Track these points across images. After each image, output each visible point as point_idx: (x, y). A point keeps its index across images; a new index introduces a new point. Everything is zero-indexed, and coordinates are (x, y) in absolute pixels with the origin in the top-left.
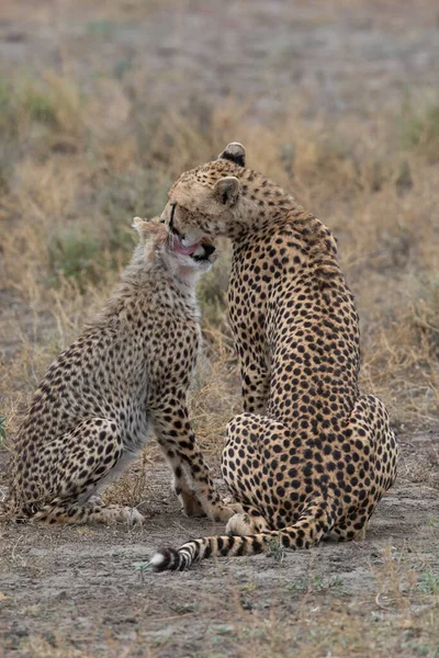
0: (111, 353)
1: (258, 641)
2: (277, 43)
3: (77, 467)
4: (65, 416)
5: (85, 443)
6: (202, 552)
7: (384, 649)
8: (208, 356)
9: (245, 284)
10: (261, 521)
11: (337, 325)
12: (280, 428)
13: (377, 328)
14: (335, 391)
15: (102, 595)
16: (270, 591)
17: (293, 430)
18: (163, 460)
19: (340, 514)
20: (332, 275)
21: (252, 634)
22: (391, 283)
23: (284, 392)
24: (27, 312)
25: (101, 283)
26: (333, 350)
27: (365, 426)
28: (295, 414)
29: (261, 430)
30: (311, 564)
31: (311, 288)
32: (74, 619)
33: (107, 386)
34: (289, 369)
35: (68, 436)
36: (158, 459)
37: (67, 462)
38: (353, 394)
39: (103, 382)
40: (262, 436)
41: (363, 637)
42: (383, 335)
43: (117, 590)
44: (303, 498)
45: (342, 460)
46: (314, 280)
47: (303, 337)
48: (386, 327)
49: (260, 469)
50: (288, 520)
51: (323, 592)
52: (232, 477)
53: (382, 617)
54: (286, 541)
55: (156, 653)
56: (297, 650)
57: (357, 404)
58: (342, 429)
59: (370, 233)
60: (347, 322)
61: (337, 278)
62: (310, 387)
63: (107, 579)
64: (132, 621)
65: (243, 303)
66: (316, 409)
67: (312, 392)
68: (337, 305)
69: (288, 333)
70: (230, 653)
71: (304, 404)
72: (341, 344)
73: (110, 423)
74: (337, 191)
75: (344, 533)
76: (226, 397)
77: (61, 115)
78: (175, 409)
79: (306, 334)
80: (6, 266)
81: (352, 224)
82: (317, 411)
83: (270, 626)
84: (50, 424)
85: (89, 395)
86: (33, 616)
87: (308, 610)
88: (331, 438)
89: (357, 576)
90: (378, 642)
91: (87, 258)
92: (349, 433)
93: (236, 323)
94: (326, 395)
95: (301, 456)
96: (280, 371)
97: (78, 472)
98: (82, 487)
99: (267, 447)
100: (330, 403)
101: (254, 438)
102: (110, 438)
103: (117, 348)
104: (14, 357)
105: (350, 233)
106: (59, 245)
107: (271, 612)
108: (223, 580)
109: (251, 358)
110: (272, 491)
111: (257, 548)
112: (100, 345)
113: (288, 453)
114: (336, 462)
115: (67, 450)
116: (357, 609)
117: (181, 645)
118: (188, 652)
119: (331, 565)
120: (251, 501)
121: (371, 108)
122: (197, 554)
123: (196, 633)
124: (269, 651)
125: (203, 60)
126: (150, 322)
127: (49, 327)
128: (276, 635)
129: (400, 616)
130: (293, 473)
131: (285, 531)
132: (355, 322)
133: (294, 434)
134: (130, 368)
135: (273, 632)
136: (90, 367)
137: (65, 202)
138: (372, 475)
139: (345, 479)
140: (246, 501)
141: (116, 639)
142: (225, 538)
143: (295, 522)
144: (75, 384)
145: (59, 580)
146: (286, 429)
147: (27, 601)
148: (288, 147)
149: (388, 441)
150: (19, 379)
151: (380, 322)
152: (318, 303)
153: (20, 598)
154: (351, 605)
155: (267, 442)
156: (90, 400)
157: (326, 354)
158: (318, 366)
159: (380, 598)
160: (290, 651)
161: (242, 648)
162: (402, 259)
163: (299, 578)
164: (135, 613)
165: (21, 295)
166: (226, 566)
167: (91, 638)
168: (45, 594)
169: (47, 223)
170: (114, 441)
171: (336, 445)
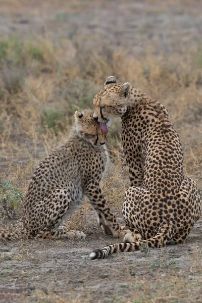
0: (63, 164)
1: (138, 290)
2: (141, 22)
3: (51, 212)
4: (43, 190)
5: (54, 201)
6: (112, 251)
7: (195, 292)
8: (113, 162)
9: (130, 132)
10: (139, 236)
11: (173, 147)
12: (148, 193)
13: (188, 148)
14: (173, 177)
15: (68, 271)
16: (143, 267)
17: (154, 194)
18: (93, 210)
19: (175, 232)
21: (135, 286)
22: (195, 128)
23: (150, 177)
24: (32, 144)
25: (65, 131)
26: (172, 159)
27: (186, 193)
28: (155, 187)
29: (140, 194)
30: (161, 255)
31: (160, 132)
32: (55, 282)
33: (61, 177)
34: (152, 167)
35: (46, 199)
36: (91, 209)
37: (47, 211)
38: (181, 178)
39: (59, 175)
41: (185, 287)
42: (191, 151)
43: (75, 268)
44: (158, 225)
45: (176, 208)
46: (161, 129)
47: (158, 153)
48: (193, 148)
49: (139, 212)
50: (152, 235)
51: (167, 267)
52: (127, 215)
53: (193, 278)
54: (150, 245)
55: (93, 296)
56: (156, 293)
57: (183, 182)
58: (176, 194)
59: (184, 106)
60: (177, 146)
61: (171, 127)
62: (162, 175)
63: (69, 263)
64: (82, 282)
65: (129, 141)
66: (164, 185)
67: (162, 177)
68: (172, 139)
69: (151, 152)
70: (125, 295)
71: (159, 183)
72: (176, 156)
73: (63, 190)
74: (169, 87)
75: (177, 240)
76: (122, 181)
77: (45, 56)
78: (94, 190)
79: (160, 152)
80: (22, 124)
81: (176, 102)
82: (165, 186)
83: (143, 283)
84: (37, 194)
85: (53, 180)
86: (37, 281)
87: (160, 275)
88: (171, 198)
89: (182, 259)
90: (192, 289)
91: (58, 120)
92: (179, 196)
93: (127, 150)
94: (169, 179)
95: (158, 206)
96: (148, 168)
97: (52, 215)
99: (142, 202)
100: (171, 182)
101: (137, 198)
102: (65, 197)
104: (26, 165)
105: (175, 106)
106: (46, 114)
107: (144, 276)
108: (121, 263)
109: (134, 164)
110: (145, 222)
111: (137, 248)
112: (58, 159)
113: (152, 205)
114: (173, 209)
115: (46, 205)
116: (182, 274)
117: (104, 292)
119: (170, 255)
120: (135, 226)
121: (184, 50)
122: (110, 251)
123: (110, 287)
124: (143, 294)
125: (108, 30)
127: (42, 151)
128: (146, 287)
130: (154, 214)
131: (150, 240)
132: (181, 146)
133: (154, 196)
135: (145, 286)
136: (53, 168)
137: (48, 95)
138: (190, 215)
139: (177, 217)
140: (133, 227)
141: (74, 290)
142: (123, 244)
143: (155, 236)
144: (47, 175)
145: (49, 264)
146: (151, 194)
147: (35, 274)
148: (147, 68)
149: (197, 200)
150: (29, 175)
151: (190, 145)
152: (164, 138)
153: (31, 272)
154: (179, 273)
155: (142, 200)
156: (54, 182)
157: (169, 160)
158: (165, 166)
159: (192, 269)
160: (153, 294)
161: (131, 293)
162: (199, 117)
163: (156, 261)
164: (83, 278)
165: (29, 137)
166: (123, 256)
167: (63, 290)
168: (42, 270)
169: (40, 104)
170: (67, 198)
171: (173, 201)
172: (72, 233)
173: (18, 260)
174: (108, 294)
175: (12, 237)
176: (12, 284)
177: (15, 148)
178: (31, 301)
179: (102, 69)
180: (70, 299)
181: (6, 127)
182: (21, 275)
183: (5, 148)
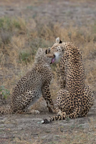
1: (64, 139)
2: (68, 11)
3: (24, 101)
4: (21, 91)
5: (26, 96)
6: (52, 120)
7: (91, 140)
8: (53, 77)
10: (65, 113)
11: (80, 71)
12: (69, 93)
13: (89, 71)
15: (31, 129)
16: (67, 128)
17: (71, 93)
18: (44, 100)
19: (82, 111)
20: (78, 60)
21: (63, 137)
22: (92, 62)
24: (14, 68)
25: (30, 62)
26: (79, 76)
28: (72, 90)
29: (65, 93)
30: (75, 122)
31: (74, 63)
32: (25, 134)
33: (31, 85)
34: (70, 80)
35: (22, 95)
36: (43, 100)
38: (84, 85)
40: (65, 95)
41: (87, 138)
42: (91, 73)
43: (34, 128)
44: (74, 108)
45: (82, 100)
46: (74, 61)
49: (65, 102)
50: (71, 113)
51: (78, 128)
52: (59, 103)
53: (91, 133)
54: (70, 117)
55: (42, 141)
56: (73, 140)
57: (85, 88)
58: (82, 93)
59: (87, 51)
60: (82, 70)
63: (32, 125)
66: (76, 89)
67: (75, 85)
68: (79, 66)
70: (58, 141)
71: (74, 88)
72: (81, 75)
73: (31, 91)
74: (80, 42)
75: (83, 115)
76: (57, 86)
77: (21, 26)
78: (47, 89)
79: (73, 73)
80: (10, 58)
81: (84, 49)
83: (67, 135)
86: (16, 134)
87: (75, 132)
88: (80, 95)
89: (85, 125)
91: (27, 57)
92: (83, 94)
94: (78, 86)
95: (73, 99)
96: (68, 81)
97: (25, 103)
98: (26, 105)
99: (66, 97)
101: (63, 95)
103: (34, 77)
104: (12, 78)
105: (83, 51)
106: (21, 54)
107: (67, 132)
108: (56, 126)
110: (67, 107)
111: (64, 119)
112: (30, 77)
114: (81, 100)
115: (22, 98)
117: (48, 139)
118: (49, 141)
119: (80, 122)
120: (63, 108)
121: (88, 24)
122: (51, 120)
123: (51, 137)
124: (66, 141)
126: (43, 71)
127: (19, 72)
128: (68, 137)
129: (94, 133)
130: (72, 103)
131: (70, 115)
132: (83, 70)
133: (72, 94)
134: (37, 82)
135: (67, 137)
137: (22, 45)
138: (89, 103)
139: (83, 104)
141: (34, 138)
142: (57, 117)
143: (72, 113)
145: (22, 126)
146: (70, 93)
147: (15, 130)
148: (70, 33)
149: (92, 96)
150: (13, 83)
151: (90, 70)
152: (75, 66)
153: (13, 130)
154: (84, 131)
155: (66, 96)
157: (78, 77)
158: (76, 80)
159: (90, 129)
160: (71, 141)
161: (61, 140)
162: (94, 56)
163: (73, 125)
164: (38, 133)
165: (13, 65)
166: (57, 122)
167: (28, 138)
168: (19, 129)
169: (18, 49)
170: (32, 95)
171: (81, 97)
172: (33, 111)
173: (7, 123)
174: (50, 140)
175: (4, 113)
176: (4, 135)
177: (6, 70)
178: (13, 143)
179: (48, 33)
180: (31, 142)
181: (2, 60)
182: (8, 131)
183: (2, 70)
